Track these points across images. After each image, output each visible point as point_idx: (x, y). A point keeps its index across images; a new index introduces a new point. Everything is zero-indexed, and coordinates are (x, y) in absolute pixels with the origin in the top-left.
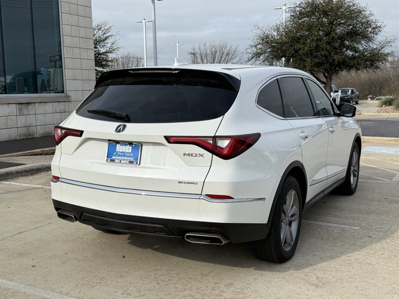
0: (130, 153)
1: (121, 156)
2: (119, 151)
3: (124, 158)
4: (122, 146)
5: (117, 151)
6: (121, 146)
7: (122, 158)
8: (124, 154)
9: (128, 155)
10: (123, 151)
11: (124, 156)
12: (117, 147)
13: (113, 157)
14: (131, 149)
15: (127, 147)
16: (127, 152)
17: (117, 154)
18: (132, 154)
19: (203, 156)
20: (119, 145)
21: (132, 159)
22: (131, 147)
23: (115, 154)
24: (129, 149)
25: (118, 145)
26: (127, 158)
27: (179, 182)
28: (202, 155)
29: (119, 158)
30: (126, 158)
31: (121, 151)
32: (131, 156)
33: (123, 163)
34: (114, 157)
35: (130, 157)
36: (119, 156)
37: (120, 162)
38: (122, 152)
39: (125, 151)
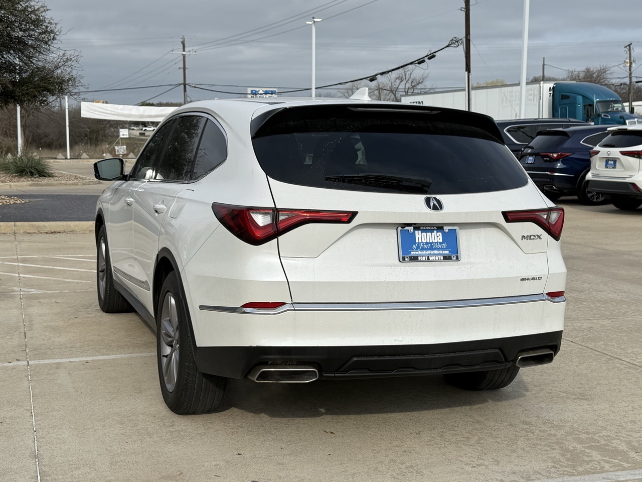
0: (440, 243)
1: (427, 249)
2: (422, 242)
3: (432, 252)
4: (425, 234)
5: (417, 241)
6: (423, 234)
7: (429, 252)
8: (432, 246)
9: (439, 246)
10: (428, 241)
11: (432, 248)
12: (417, 236)
13: (412, 253)
14: (441, 237)
15: (433, 234)
16: (435, 243)
17: (418, 247)
18: (444, 245)
19: (541, 239)
20: (420, 232)
21: (447, 252)
22: (440, 234)
23: (414, 247)
24: (437, 237)
25: (416, 232)
26: (438, 252)
27: (523, 280)
28: (539, 237)
29: (424, 253)
30: (436, 252)
31: (425, 241)
32: (444, 249)
33: (433, 261)
34: (415, 253)
35: (442, 249)
36: (423, 249)
37: (428, 259)
38: (427, 243)
39: (431, 241)
